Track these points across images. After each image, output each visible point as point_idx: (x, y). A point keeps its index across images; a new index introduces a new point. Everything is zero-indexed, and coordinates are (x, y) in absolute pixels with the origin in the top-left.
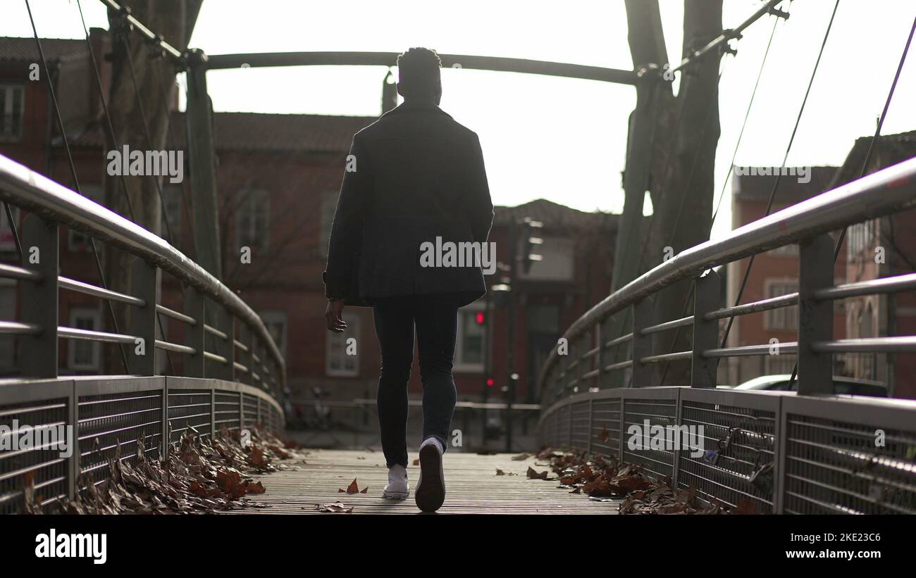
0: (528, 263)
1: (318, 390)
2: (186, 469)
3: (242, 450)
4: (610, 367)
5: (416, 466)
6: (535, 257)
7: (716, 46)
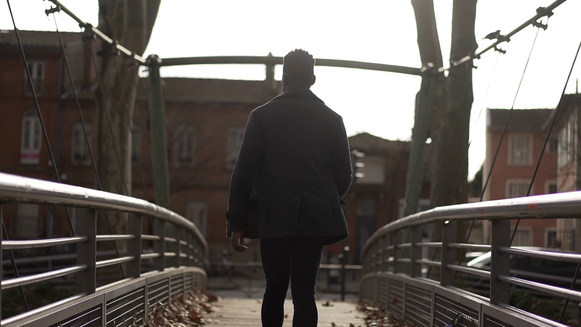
0: (356, 178)
1: (225, 252)
3: (185, 308)
4: (399, 260)
6: (359, 175)
7: (466, 62)
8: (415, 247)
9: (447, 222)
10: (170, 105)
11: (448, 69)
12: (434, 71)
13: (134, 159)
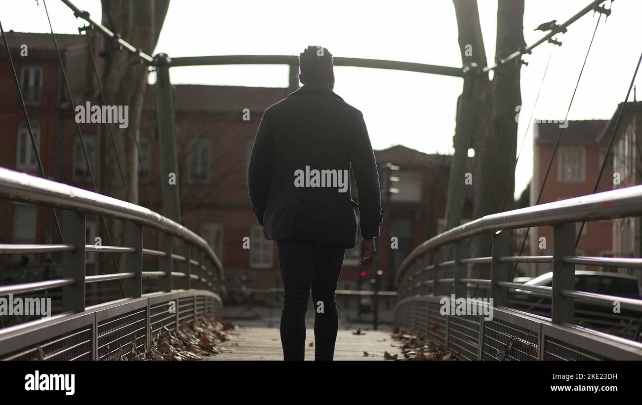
0: (389, 194)
1: (244, 278)
2: (162, 357)
3: (196, 336)
4: (441, 280)
5: (311, 348)
6: (394, 190)
7: (515, 58)
8: (459, 264)
9: (498, 232)
10: (181, 115)
11: (493, 69)
12: (478, 71)
13: (141, 175)
